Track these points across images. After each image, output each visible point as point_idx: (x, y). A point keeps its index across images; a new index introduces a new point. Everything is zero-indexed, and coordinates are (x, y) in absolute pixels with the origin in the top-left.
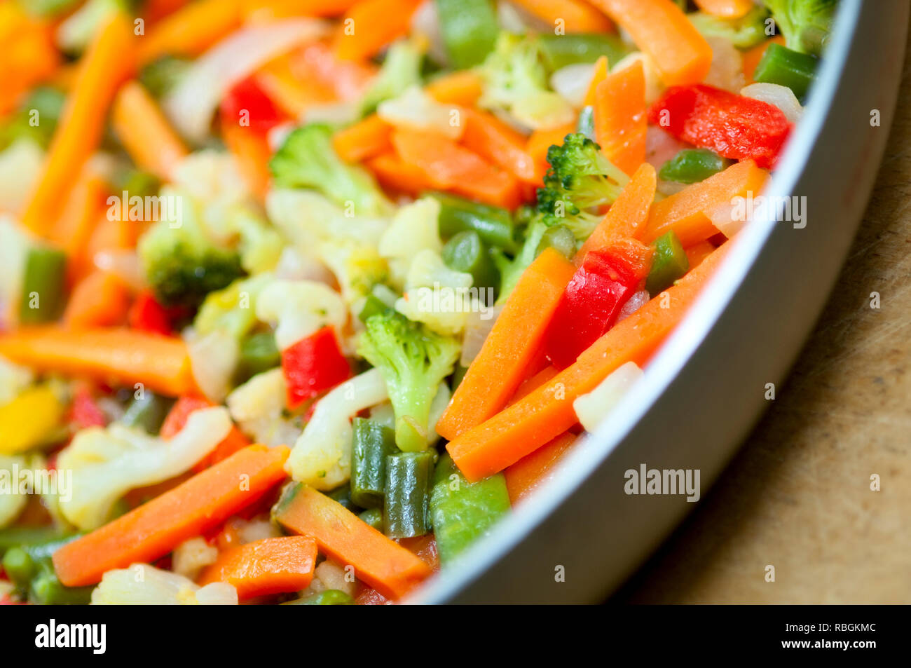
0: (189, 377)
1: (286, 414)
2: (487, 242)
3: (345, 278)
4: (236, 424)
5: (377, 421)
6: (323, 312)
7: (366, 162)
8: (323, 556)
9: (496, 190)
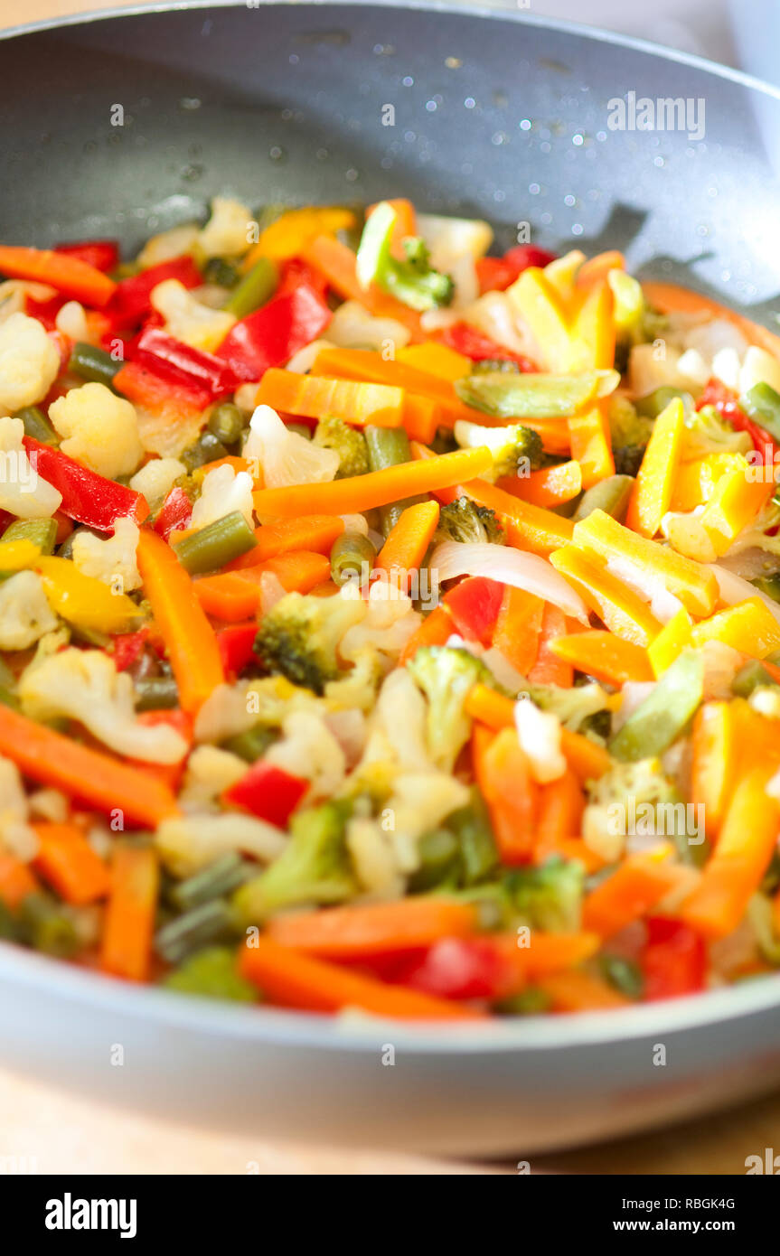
0: (198, 703)
1: (217, 799)
2: (457, 860)
3: (363, 770)
4: (184, 766)
5: (247, 870)
6: (319, 772)
7: (476, 723)
8: (102, 901)
9: (510, 837)
